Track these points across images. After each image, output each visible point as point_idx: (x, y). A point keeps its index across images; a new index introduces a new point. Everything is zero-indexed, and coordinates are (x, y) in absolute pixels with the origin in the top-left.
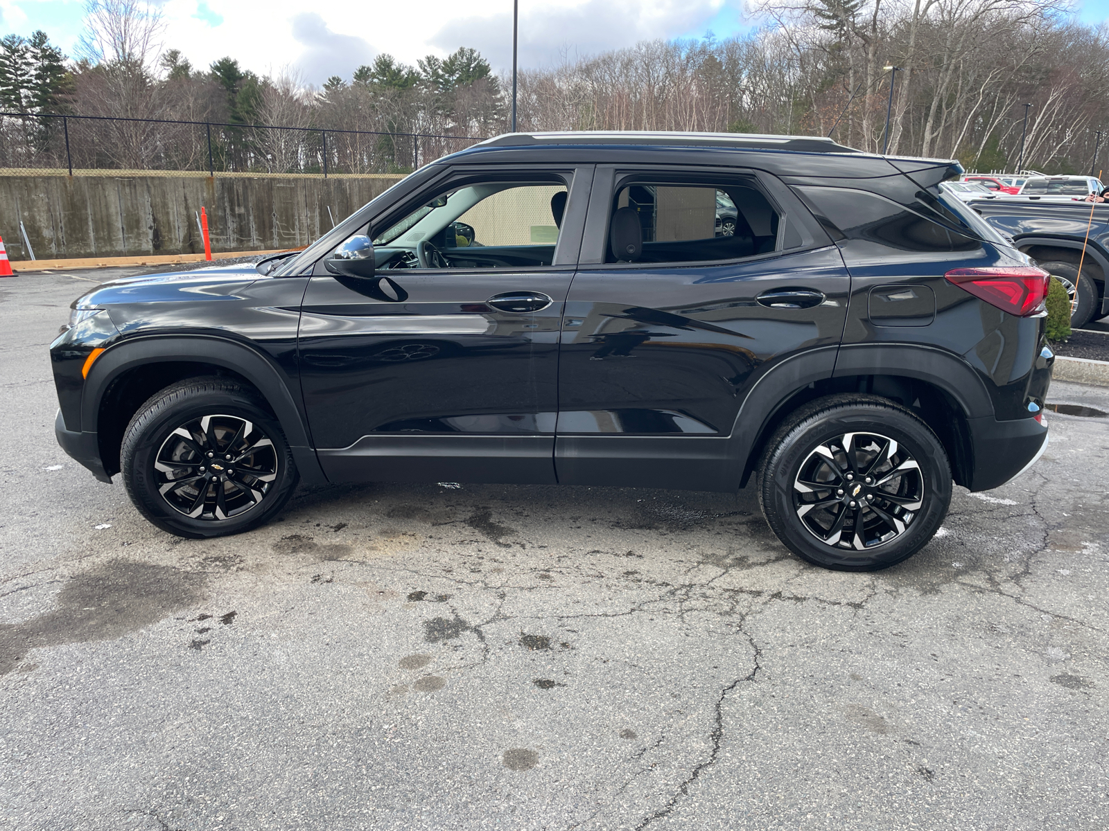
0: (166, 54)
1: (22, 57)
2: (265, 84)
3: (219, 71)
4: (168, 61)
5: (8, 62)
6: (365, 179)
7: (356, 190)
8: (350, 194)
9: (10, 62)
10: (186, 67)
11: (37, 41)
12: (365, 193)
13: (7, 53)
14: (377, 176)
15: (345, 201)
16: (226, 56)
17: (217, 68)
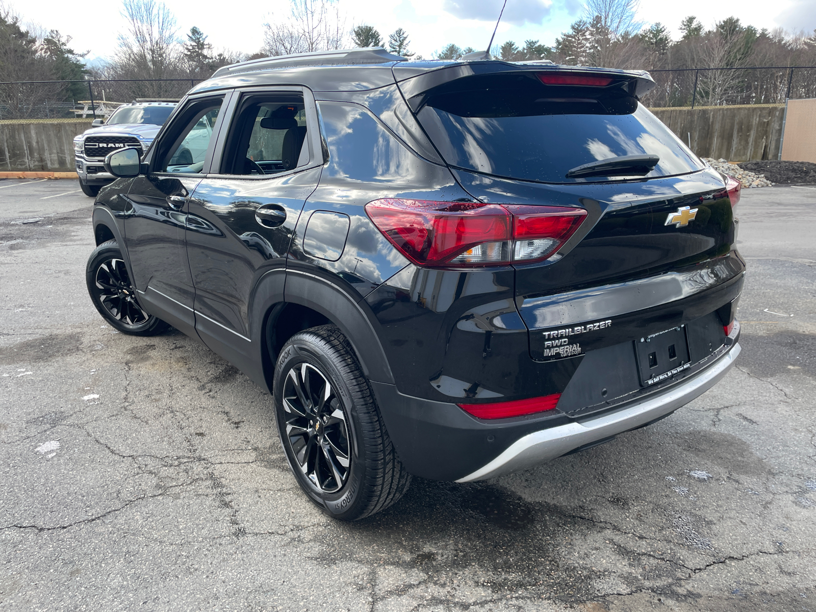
0: (685, 20)
1: (583, 35)
2: (763, 35)
3: (723, 28)
4: (685, 25)
5: (574, 40)
6: (731, 109)
7: (719, 118)
8: (712, 122)
9: (575, 39)
10: (698, 29)
11: (595, 22)
12: (728, 121)
13: (574, 33)
14: (743, 106)
15: (706, 128)
16: (730, 16)
17: (722, 27)
